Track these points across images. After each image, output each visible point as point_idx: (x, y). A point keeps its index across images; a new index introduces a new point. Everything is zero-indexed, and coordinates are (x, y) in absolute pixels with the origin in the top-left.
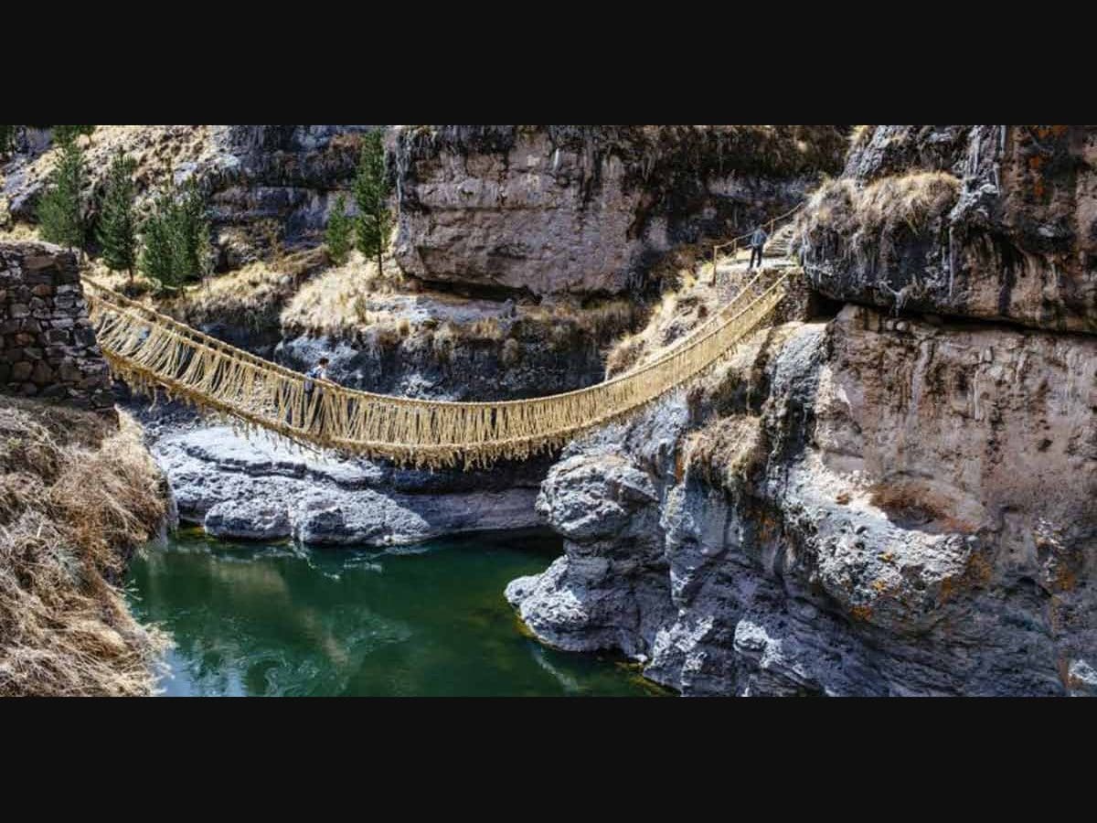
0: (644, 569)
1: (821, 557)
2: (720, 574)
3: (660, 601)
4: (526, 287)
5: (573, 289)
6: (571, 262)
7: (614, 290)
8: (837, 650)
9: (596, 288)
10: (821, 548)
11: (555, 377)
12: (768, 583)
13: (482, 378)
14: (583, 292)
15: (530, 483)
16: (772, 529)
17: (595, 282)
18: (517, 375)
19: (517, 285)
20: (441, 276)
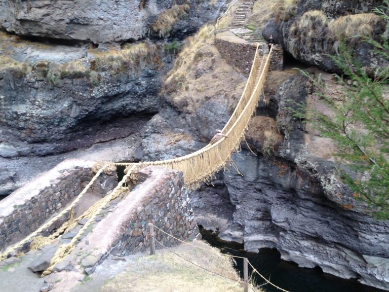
0: (205, 186)
1: (323, 184)
2: (255, 188)
3: (216, 201)
4: (89, 39)
5: (117, 40)
6: (114, 26)
7: (136, 38)
8: (327, 219)
9: (128, 38)
10: (322, 180)
11: (116, 87)
12: (283, 192)
13: (81, 93)
14: (121, 41)
15: (103, 140)
16: (286, 169)
17: (127, 36)
18: (99, 90)
19: (84, 38)
20: (34, 34)
